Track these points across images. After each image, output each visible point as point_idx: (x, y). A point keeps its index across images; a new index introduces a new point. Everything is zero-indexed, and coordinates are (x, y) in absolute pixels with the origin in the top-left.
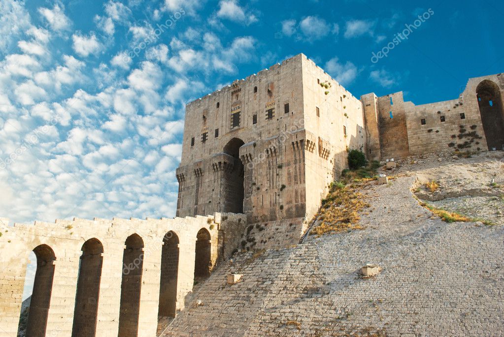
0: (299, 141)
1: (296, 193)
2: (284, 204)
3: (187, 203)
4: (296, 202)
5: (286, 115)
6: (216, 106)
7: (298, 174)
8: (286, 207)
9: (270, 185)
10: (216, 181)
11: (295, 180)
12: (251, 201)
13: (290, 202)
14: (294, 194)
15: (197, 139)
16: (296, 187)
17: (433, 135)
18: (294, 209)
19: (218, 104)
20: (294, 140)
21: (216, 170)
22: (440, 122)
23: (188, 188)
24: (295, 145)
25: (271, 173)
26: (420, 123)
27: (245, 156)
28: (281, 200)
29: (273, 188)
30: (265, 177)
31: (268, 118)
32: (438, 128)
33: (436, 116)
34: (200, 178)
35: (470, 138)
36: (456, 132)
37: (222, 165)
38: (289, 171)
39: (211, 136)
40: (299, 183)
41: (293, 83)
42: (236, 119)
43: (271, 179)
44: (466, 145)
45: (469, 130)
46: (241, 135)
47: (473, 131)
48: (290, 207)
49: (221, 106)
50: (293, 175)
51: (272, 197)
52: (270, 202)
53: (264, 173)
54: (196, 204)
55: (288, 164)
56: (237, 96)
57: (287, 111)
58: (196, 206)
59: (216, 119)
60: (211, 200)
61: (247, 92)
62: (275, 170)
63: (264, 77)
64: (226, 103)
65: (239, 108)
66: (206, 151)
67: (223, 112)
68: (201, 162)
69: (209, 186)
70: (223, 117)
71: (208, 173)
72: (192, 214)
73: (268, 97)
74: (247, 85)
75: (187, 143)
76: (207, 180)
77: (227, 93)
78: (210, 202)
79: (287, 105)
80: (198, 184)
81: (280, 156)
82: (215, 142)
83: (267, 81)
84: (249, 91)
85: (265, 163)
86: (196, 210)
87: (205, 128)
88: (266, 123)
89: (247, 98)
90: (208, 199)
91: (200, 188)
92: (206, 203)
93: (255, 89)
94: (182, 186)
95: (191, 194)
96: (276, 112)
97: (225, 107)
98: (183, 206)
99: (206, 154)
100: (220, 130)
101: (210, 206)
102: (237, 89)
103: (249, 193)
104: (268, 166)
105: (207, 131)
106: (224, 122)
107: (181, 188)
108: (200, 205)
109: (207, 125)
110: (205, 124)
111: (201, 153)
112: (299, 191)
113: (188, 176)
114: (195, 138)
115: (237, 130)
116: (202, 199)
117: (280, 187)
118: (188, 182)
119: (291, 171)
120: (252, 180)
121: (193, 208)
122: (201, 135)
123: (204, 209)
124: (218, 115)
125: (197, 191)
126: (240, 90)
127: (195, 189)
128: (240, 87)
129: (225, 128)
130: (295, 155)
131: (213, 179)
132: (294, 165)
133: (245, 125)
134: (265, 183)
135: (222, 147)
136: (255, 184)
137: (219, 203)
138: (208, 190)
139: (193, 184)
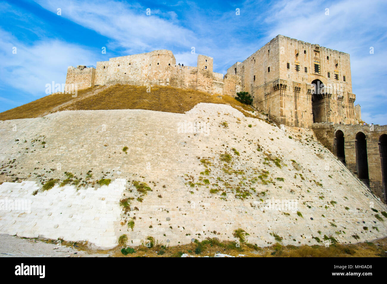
3: (288, 106)
5: (344, 82)
6: (303, 52)
7: (351, 113)
10: (308, 100)
11: (350, 116)
12: (330, 119)
19: (305, 52)
20: (351, 97)
21: (309, 93)
23: (288, 96)
25: (339, 108)
30: (336, 109)
34: (297, 93)
39: (302, 69)
42: (317, 68)
46: (321, 79)
49: (307, 53)
50: (349, 113)
53: (336, 107)
54: (296, 109)
55: (346, 107)
56: (316, 54)
57: (344, 80)
58: (296, 110)
59: (305, 61)
60: (306, 110)
61: (323, 56)
62: (341, 108)
63: (332, 54)
64: (310, 54)
65: (318, 62)
66: (300, 77)
67: (309, 59)
68: (300, 84)
69: (304, 101)
70: (309, 62)
71: (302, 93)
72: (293, 114)
73: (335, 67)
74: (323, 52)
75: (283, 64)
76: (302, 97)
77: (310, 48)
78: (306, 111)
79: (344, 77)
80: (295, 97)
81: (343, 101)
82: (306, 76)
83: (334, 58)
84: (324, 56)
85: (336, 102)
86: (296, 113)
87: (297, 61)
88: (335, 80)
89: (323, 59)
90: (304, 109)
91: (297, 99)
92: (303, 111)
93: (328, 57)
94: (283, 92)
95: (291, 101)
96: (339, 77)
97: (310, 56)
98: (286, 107)
99: (300, 80)
100: (308, 69)
101: (306, 113)
102: (317, 50)
103: (329, 114)
104: (337, 104)
105: (299, 65)
106: (310, 66)
107: (282, 94)
108: (299, 111)
109: (298, 60)
110: (297, 59)
111: (296, 77)
112: (352, 122)
113: (287, 88)
114: (290, 64)
115: (319, 75)
116: (300, 107)
117: (344, 117)
118: (287, 92)
119: (348, 111)
120: (329, 108)
121: (294, 111)
122: (294, 64)
123: (302, 114)
124: (306, 59)
125: (296, 101)
126: (319, 52)
127: (293, 99)
128: (319, 50)
129: (311, 70)
130: (349, 104)
131: (306, 97)
132: (349, 109)
133: (324, 76)
134: (336, 112)
135: (311, 81)
136: (331, 110)
137: (312, 114)
138: (303, 103)
139: (292, 95)
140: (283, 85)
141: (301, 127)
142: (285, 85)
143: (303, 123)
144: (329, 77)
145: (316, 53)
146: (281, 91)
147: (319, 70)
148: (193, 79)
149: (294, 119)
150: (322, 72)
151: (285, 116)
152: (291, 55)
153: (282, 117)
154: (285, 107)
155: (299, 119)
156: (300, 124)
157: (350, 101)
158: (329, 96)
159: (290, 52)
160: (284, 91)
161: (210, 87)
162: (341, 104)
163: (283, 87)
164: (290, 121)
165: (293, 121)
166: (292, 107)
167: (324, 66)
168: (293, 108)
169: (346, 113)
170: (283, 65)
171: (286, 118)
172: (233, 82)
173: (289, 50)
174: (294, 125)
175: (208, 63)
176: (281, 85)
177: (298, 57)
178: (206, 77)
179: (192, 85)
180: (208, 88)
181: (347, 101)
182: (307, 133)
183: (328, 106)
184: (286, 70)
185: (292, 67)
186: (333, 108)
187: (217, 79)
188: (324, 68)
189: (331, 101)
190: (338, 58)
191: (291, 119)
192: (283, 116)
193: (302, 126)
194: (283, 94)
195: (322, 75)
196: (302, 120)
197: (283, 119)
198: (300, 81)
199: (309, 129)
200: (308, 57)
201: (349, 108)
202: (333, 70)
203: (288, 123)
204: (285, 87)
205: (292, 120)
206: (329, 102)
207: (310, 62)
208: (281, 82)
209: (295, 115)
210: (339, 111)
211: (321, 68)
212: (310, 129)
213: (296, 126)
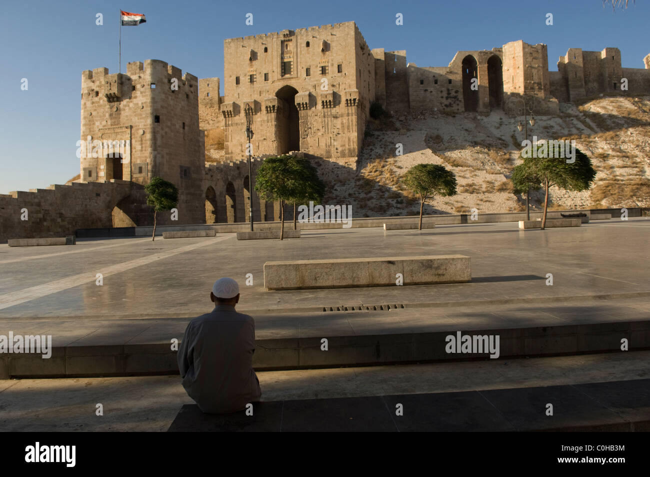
0: (352, 99)
1: (349, 139)
2: (338, 147)
3: (238, 138)
4: (349, 146)
5: (340, 74)
6: (263, 51)
7: (351, 124)
8: (340, 149)
9: (325, 131)
10: (270, 121)
11: (348, 129)
12: (307, 142)
13: (344, 145)
14: (347, 140)
15: (244, 79)
16: (349, 134)
17: (428, 94)
18: (347, 151)
19: (266, 50)
20: (349, 98)
21: (269, 112)
22: (434, 85)
23: (237, 124)
24: (349, 102)
25: (326, 121)
26: (419, 83)
27: (301, 103)
28: (335, 143)
29: (328, 133)
30: (321, 124)
31: (322, 74)
32: (432, 89)
33: (431, 79)
34: (252, 117)
35: (453, 99)
36: (445, 94)
37: (276, 108)
38: (343, 121)
39: (259, 79)
40: (351, 131)
41: (345, 47)
42: (286, 68)
43: (326, 126)
44: (450, 105)
45: (453, 94)
46: (293, 83)
47: (456, 94)
48: (343, 149)
49: (269, 50)
50: (346, 125)
51: (327, 140)
52: (326, 144)
53: (320, 120)
55: (342, 116)
56: (286, 45)
57: (339, 71)
59: (265, 63)
60: (265, 137)
61: (298, 44)
62: (330, 120)
63: (317, 34)
64: (275, 50)
65: (290, 58)
66: (255, 92)
67: (272, 58)
69: (262, 125)
70: (272, 63)
71: (259, 113)
72: (244, 148)
73: (322, 53)
74: (299, 38)
75: (230, 80)
76: (259, 120)
77: (275, 40)
78: (265, 139)
79: (340, 66)
80: (248, 122)
82: (266, 86)
83: (320, 40)
84: (301, 44)
85: (321, 112)
87: (251, 69)
88: (320, 77)
89: (299, 49)
90: (261, 137)
91: (251, 125)
92: (260, 141)
94: (229, 121)
95: (241, 130)
96: (329, 70)
97: (275, 53)
98: (233, 140)
99: (256, 96)
100: (270, 75)
101: (265, 142)
102: (287, 39)
103: (305, 135)
104: (322, 114)
105: (255, 73)
106: (274, 68)
107: (227, 123)
108: (253, 141)
109: (255, 67)
110: (251, 65)
111: (250, 94)
112: (352, 138)
113: (235, 113)
114: (240, 78)
115: (290, 78)
117: (334, 133)
118: (236, 118)
119: (344, 122)
121: (244, 143)
122: (247, 75)
123: (257, 145)
124: (267, 60)
126: (291, 40)
127: (245, 126)
128: (291, 38)
129: (276, 74)
130: (348, 110)
131: (266, 119)
132: (347, 118)
133: (299, 75)
134: (321, 128)
135: (274, 91)
136: (310, 128)
137: (275, 141)
138: (261, 128)
139: (242, 121)
144: (308, 75)
145: (286, 43)
147: (291, 70)
150: (296, 72)
151: (232, 153)
152: (242, 63)
153: (227, 156)
157: (347, 104)
160: (230, 119)
162: (329, 113)
166: (243, 138)
167: (299, 60)
169: (339, 126)
170: (229, 82)
171: (233, 155)
173: (239, 57)
177: (254, 63)
181: (342, 105)
183: (306, 123)
184: (235, 88)
185: (245, 80)
186: (315, 123)
188: (299, 64)
189: (310, 113)
190: (329, 37)
191: (240, 155)
192: (229, 154)
194: (230, 123)
195: (294, 75)
197: (228, 157)
200: (271, 56)
201: (348, 116)
202: (316, 62)
204: (229, 113)
206: (308, 115)
207: (275, 62)
209: (247, 148)
211: (295, 64)
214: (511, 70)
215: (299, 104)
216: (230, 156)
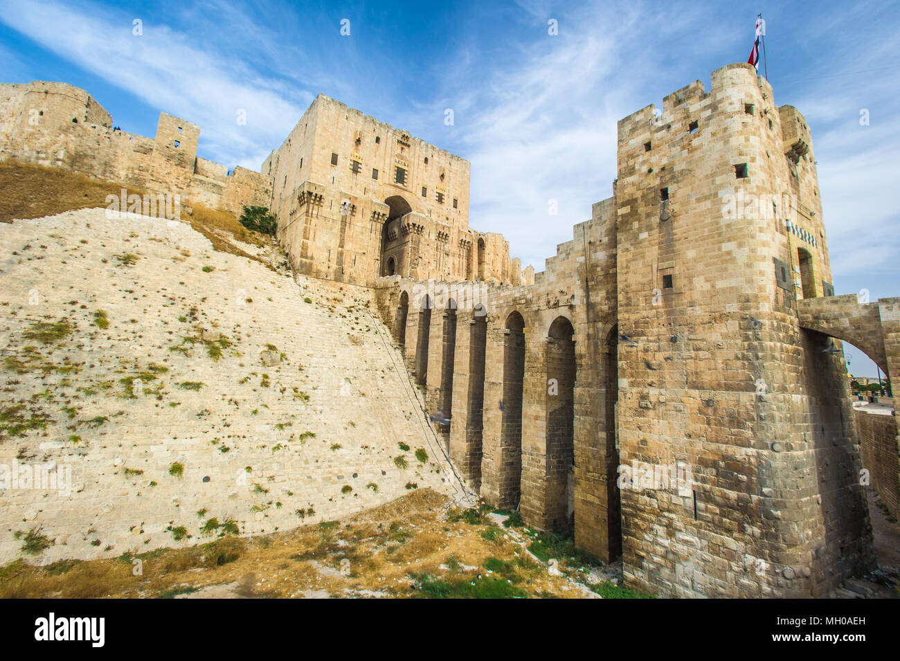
3: (325, 239)
5: (454, 209)
6: (374, 139)
9: (436, 266)
10: (373, 232)
11: (459, 272)
12: (417, 273)
15: (344, 160)
19: (378, 140)
20: (464, 239)
21: (376, 219)
23: (325, 218)
24: (463, 243)
25: (439, 255)
27: (417, 225)
30: (433, 257)
31: (439, 201)
34: (349, 217)
37: (385, 218)
38: (454, 261)
39: (366, 172)
40: (461, 275)
42: (400, 175)
46: (407, 197)
49: (382, 142)
50: (457, 266)
51: (438, 278)
53: (432, 252)
54: (342, 246)
55: (453, 255)
56: (402, 148)
57: (455, 207)
58: (340, 249)
59: (375, 156)
60: (364, 251)
61: (417, 155)
62: (442, 255)
63: (436, 155)
64: (389, 146)
65: (404, 165)
66: (358, 186)
67: (385, 154)
68: (356, 198)
69: (362, 233)
70: (385, 160)
71: (361, 216)
72: (334, 256)
73: (439, 179)
74: (418, 148)
75: (321, 153)
76: (359, 224)
77: (391, 135)
78: (364, 253)
79: (455, 201)
80: (344, 222)
81: (448, 245)
82: (374, 185)
83: (439, 163)
84: (419, 156)
85: (434, 243)
86: (341, 254)
87: (356, 154)
88: (436, 204)
89: (416, 161)
90: (360, 249)
91: (347, 228)
92: (358, 253)
93: (426, 160)
94: (313, 209)
95: (331, 229)
96: (445, 199)
97: (389, 151)
98: (316, 240)
99: (358, 191)
100: (380, 174)
101: (364, 258)
102: (405, 142)
103: (415, 264)
104: (435, 247)
105: (360, 161)
106: (387, 169)
107: (310, 211)
108: (348, 251)
109: (360, 153)
110: (356, 149)
111: (350, 185)
113: (326, 202)
114: (338, 157)
115: (404, 189)
116: (351, 244)
117: (446, 272)
118: (325, 210)
119: (456, 262)
120: (418, 252)
121: (335, 250)
122: (349, 158)
123: (353, 258)
124: (377, 153)
125: (343, 230)
126: (409, 146)
127: (338, 226)
128: (408, 143)
129: (388, 176)
131: (369, 227)
133: (414, 190)
134: (432, 261)
135: (383, 196)
136: (421, 258)
137: (378, 260)
138: (361, 237)
139: (335, 218)
140: (314, 194)
141: (350, 282)
142: (319, 196)
143: (354, 275)
144: (424, 195)
145: (403, 146)
146: (308, 206)
147: (405, 180)
148: (141, 165)
149: (334, 266)
150: (410, 186)
151: (312, 258)
152: (343, 139)
153: (304, 260)
154: (314, 240)
155: (345, 266)
156: (346, 277)
157: (461, 244)
158: (420, 229)
159: (344, 133)
160: (316, 207)
161: (185, 188)
162: (442, 248)
163: (313, 198)
164: (323, 268)
165: (331, 270)
166: (333, 241)
167: (415, 173)
168: (334, 243)
169: (451, 267)
170: (321, 155)
171: (315, 262)
172: (250, 185)
173: (341, 129)
174: (332, 277)
175: (186, 136)
176: (310, 194)
177: (360, 147)
178: (176, 165)
179: (136, 176)
180: (178, 189)
181: (456, 243)
182: (360, 295)
183: (416, 249)
184: (329, 167)
185: (345, 163)
186: (426, 254)
187: (209, 174)
188: (415, 177)
189: (422, 240)
190: (448, 165)
191: (326, 265)
192: (306, 257)
193: (352, 280)
194: (315, 212)
195: (408, 189)
196: (352, 270)
197: (306, 263)
198: (358, 193)
199: (366, 289)
200: (383, 152)
201: (459, 258)
202: (434, 185)
203: (318, 272)
204: (318, 199)
205: (329, 267)
206: (419, 241)
207: (388, 161)
208: (309, 188)
209: (338, 257)
210: (438, 261)
211: (411, 176)
212: (369, 289)
213: (336, 280)
214: (492, 255)
215: (414, 225)
216: (308, 261)
